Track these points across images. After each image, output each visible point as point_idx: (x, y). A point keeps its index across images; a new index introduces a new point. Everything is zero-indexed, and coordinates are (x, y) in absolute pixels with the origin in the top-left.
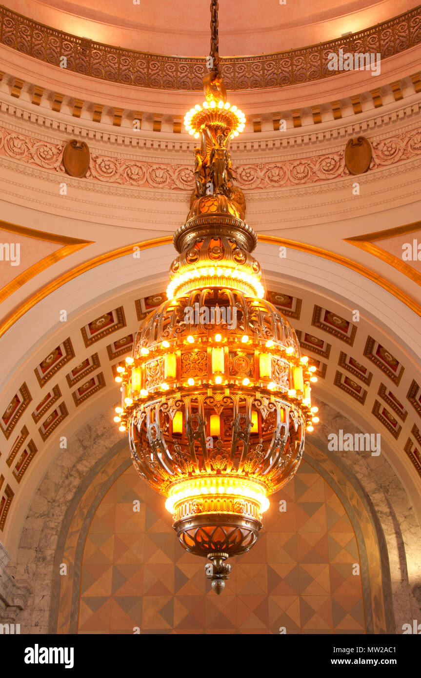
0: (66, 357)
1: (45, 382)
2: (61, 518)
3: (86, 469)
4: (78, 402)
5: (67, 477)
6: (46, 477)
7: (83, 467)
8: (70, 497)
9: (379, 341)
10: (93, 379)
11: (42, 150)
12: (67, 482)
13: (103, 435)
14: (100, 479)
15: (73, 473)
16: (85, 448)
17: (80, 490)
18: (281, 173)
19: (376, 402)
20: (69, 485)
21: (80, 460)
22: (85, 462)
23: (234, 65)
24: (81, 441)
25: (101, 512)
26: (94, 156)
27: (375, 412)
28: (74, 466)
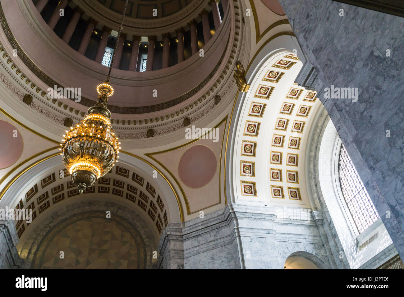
0: (52, 181)
1: (44, 187)
2: (40, 240)
3: (52, 226)
4: (54, 203)
5: (45, 227)
6: (38, 227)
7: (51, 225)
8: (44, 234)
9: (151, 183)
10: (60, 195)
11: (58, 119)
12: (45, 229)
13: (60, 215)
14: (56, 229)
15: (47, 227)
16: (53, 219)
17: (49, 232)
18: (129, 136)
19: (149, 209)
20: (45, 230)
21: (51, 223)
22: (52, 224)
23: (120, 108)
24: (52, 216)
25: (54, 240)
26: (74, 123)
27: (149, 213)
28: (48, 224)
